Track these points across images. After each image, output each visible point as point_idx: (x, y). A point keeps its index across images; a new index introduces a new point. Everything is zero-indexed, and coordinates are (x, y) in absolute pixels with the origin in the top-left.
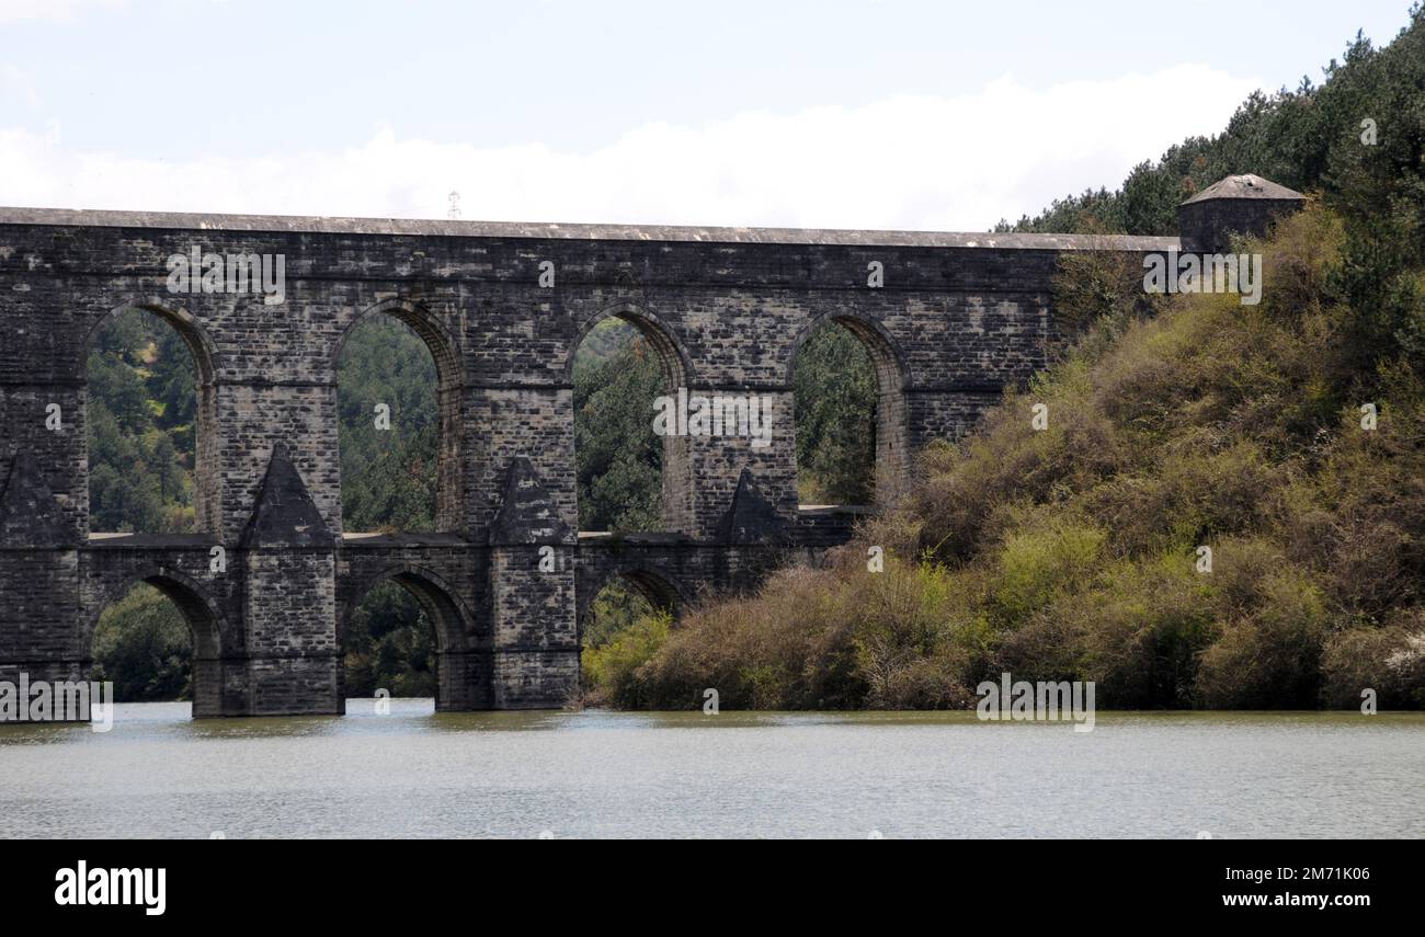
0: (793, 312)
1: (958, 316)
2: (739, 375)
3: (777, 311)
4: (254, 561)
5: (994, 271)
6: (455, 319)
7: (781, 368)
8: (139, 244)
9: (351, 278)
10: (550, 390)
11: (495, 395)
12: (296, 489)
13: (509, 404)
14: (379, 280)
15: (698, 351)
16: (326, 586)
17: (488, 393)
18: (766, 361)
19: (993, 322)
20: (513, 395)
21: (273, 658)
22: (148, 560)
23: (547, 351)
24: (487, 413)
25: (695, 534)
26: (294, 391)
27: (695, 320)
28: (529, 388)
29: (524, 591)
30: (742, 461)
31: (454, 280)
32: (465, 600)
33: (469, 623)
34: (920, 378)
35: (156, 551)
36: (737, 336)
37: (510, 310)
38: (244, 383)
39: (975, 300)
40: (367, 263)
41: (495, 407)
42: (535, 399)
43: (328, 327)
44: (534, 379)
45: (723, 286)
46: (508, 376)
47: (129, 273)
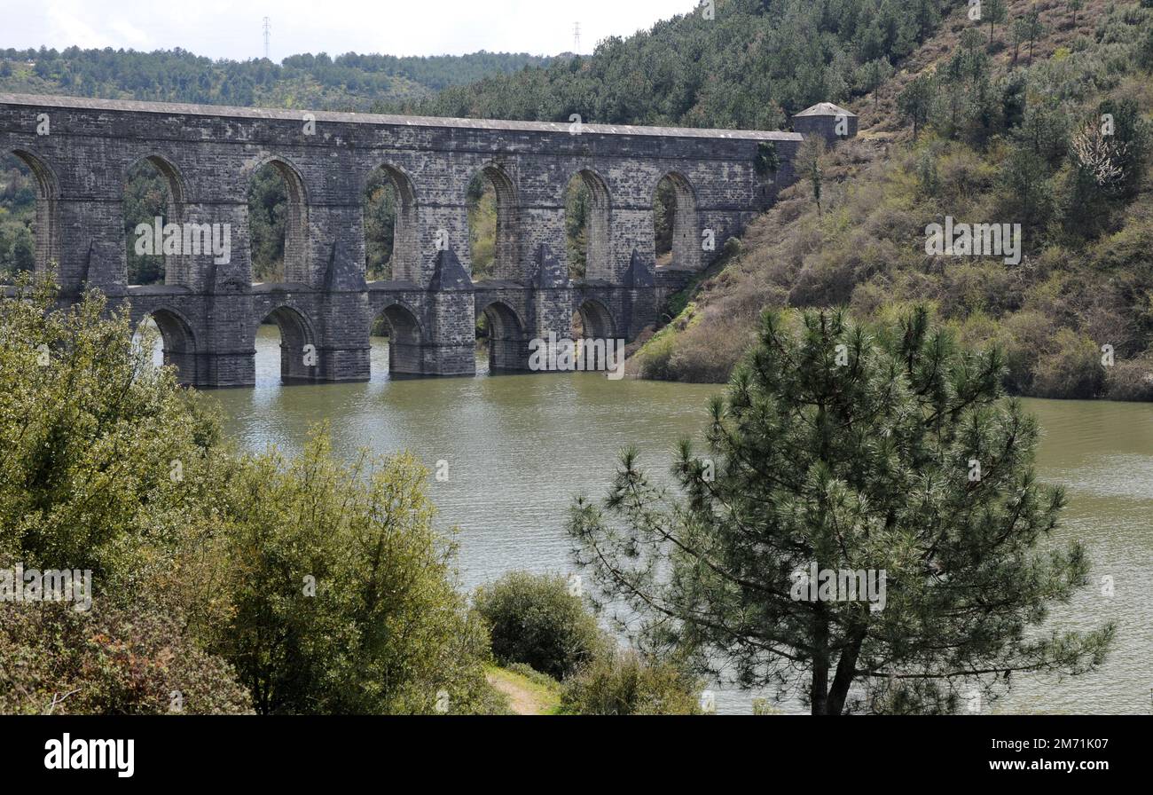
0: (653, 170)
1: (718, 172)
2: (632, 202)
3: (646, 169)
4: (441, 297)
5: (733, 150)
6: (515, 172)
7: (648, 198)
8: (384, 132)
9: (473, 151)
10: (555, 209)
11: (533, 212)
12: (454, 260)
13: (538, 216)
14: (484, 152)
15: (615, 189)
16: (471, 309)
17: (530, 210)
18: (643, 195)
19: (732, 175)
20: (540, 211)
21: (449, 346)
22: (391, 297)
23: (554, 189)
24: (530, 221)
25: (614, 281)
26: (449, 210)
27: (615, 174)
28: (547, 208)
29: (552, 312)
30: (633, 244)
31: (515, 152)
32: (522, 317)
33: (524, 327)
34: (703, 203)
35: (395, 291)
36: (631, 182)
37: (539, 168)
38: (429, 205)
39: (725, 164)
40: (479, 143)
41: (533, 218)
42: (549, 214)
43: (463, 176)
44: (549, 204)
45: (625, 156)
46: (538, 202)
47: (379, 148)
